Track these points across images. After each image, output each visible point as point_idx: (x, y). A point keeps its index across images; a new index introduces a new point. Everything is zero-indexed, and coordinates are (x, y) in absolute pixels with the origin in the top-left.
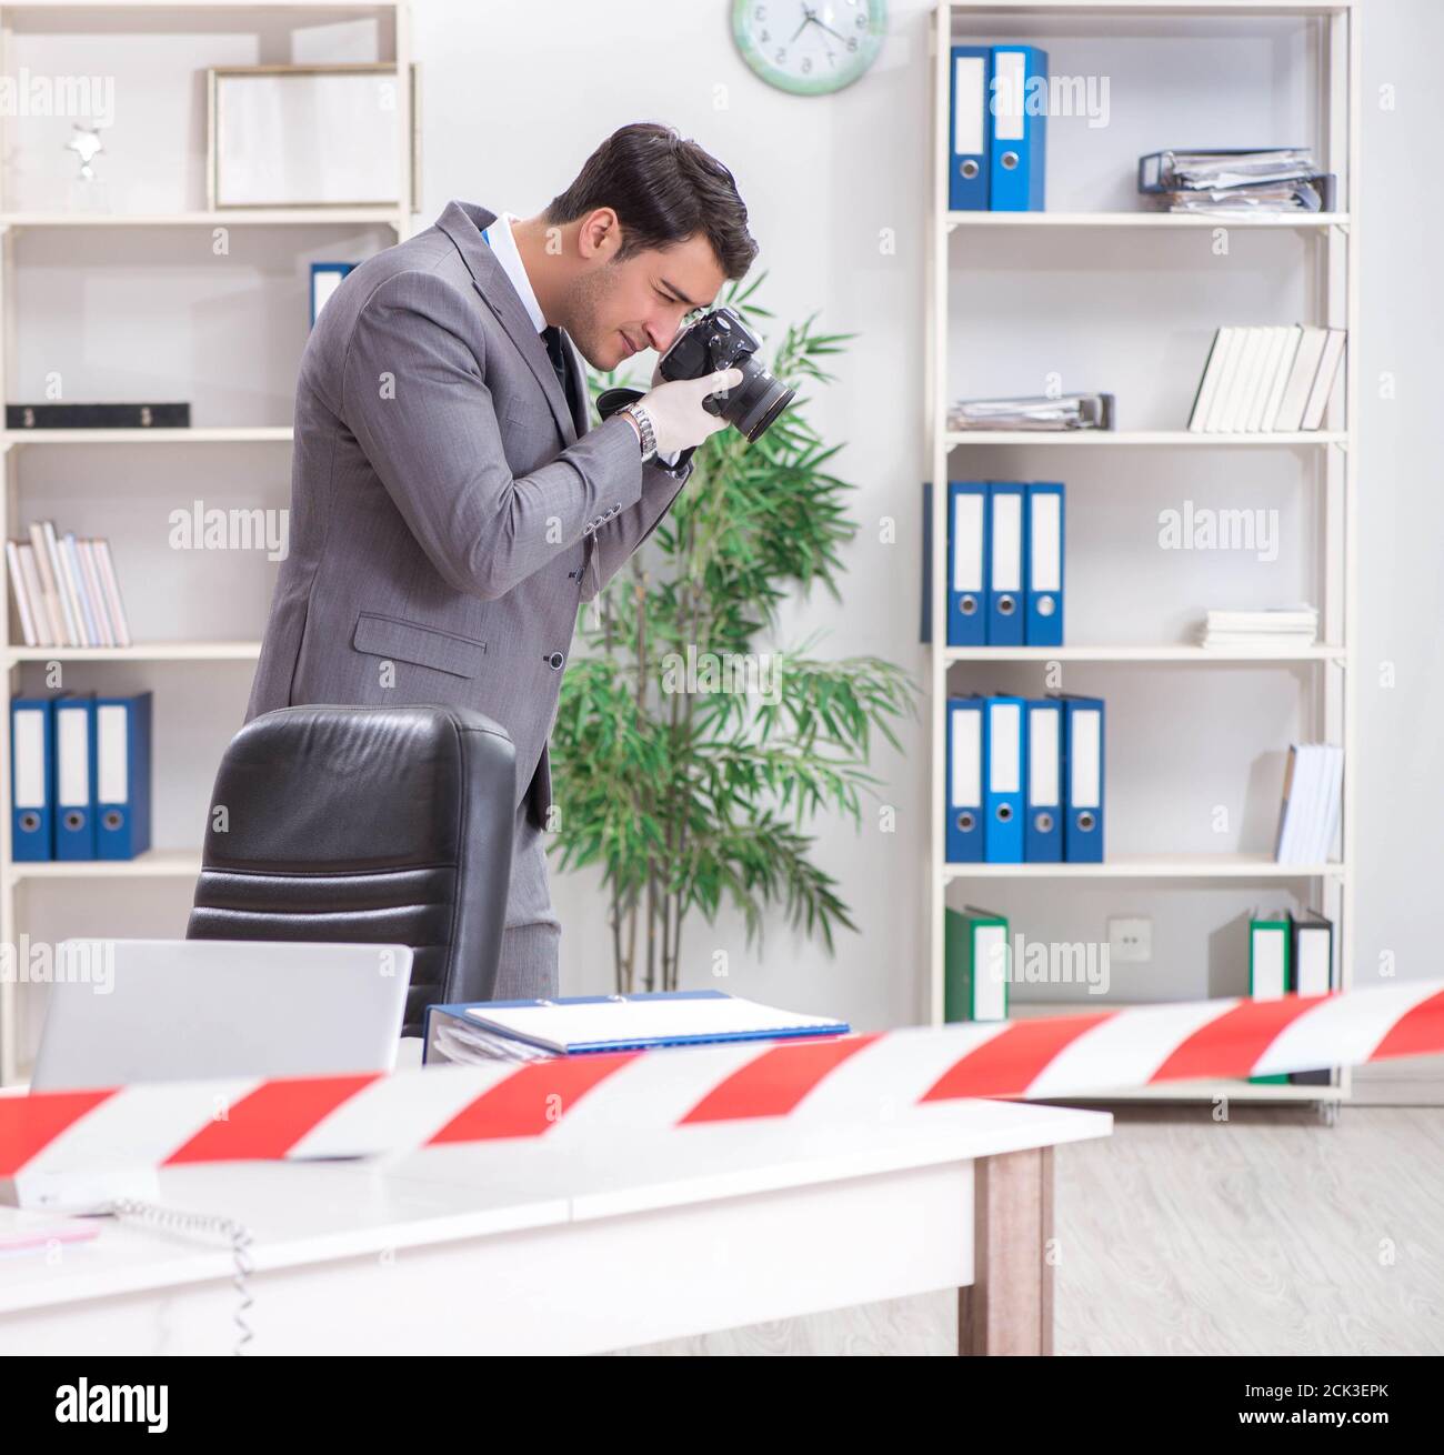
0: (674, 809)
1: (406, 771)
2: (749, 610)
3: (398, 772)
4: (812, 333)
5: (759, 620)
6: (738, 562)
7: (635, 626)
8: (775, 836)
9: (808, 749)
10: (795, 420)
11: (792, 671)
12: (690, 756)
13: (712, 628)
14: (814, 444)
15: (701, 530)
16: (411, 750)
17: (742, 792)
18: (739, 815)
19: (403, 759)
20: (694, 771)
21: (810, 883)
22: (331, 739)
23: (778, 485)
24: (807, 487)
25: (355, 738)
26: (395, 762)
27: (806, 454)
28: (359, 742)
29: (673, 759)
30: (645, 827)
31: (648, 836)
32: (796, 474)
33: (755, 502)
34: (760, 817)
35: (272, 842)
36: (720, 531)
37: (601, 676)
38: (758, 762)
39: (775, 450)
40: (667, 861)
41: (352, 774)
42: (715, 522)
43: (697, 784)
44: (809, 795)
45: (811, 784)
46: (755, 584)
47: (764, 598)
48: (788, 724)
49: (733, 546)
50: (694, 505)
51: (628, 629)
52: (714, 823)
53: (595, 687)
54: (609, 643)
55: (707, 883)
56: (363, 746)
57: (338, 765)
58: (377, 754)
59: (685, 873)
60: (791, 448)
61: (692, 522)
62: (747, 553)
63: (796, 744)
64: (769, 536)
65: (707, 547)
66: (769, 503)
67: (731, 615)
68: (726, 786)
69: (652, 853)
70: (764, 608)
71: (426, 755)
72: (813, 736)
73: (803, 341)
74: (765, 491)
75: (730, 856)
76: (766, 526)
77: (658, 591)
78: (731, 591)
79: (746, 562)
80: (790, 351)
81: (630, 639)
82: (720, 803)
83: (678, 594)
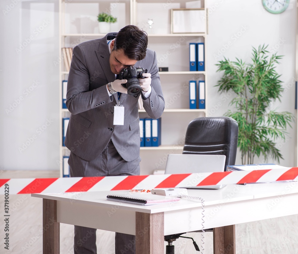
0: (252, 138)
1: (220, 128)
2: (265, 103)
3: (219, 128)
4: (277, 55)
5: (267, 105)
6: (263, 95)
7: (246, 106)
8: (270, 143)
9: (276, 128)
10: (273, 70)
11: (273, 114)
12: (255, 129)
13: (259, 107)
14: (277, 74)
15: (257, 89)
16: (221, 124)
17: (264, 135)
18: (264, 139)
19: (219, 126)
20: (256, 131)
21: (276, 151)
22: (207, 123)
23: (270, 82)
24: (275, 82)
25: (211, 122)
26: (218, 126)
27: (275, 76)
28: (212, 123)
29: (252, 129)
30: (248, 141)
31: (248, 143)
32: (273, 80)
33: (266, 85)
34: (267, 139)
35: (197, 140)
36: (261, 90)
37: (240, 115)
38: (267, 130)
39: (270, 76)
40: (251, 147)
41: (210, 128)
42: (260, 88)
43: (256, 134)
44: (276, 136)
45: (276, 134)
46: (266, 99)
47: (268, 101)
48: (272, 123)
49: (262, 92)
50: (256, 85)
51: (244, 107)
52: (259, 140)
53: (239, 116)
54: (241, 109)
55: (258, 151)
56: (212, 124)
57: (208, 127)
58: (215, 125)
59: (254, 149)
60: (273, 75)
61: (256, 88)
62: (265, 93)
63: (274, 127)
64: (269, 91)
65: (258, 92)
66: (269, 85)
67: (262, 104)
68: (262, 134)
69: (248, 146)
70: (268, 103)
71: (223, 125)
72: (276, 125)
73: (275, 56)
74: (268, 83)
75: (262, 146)
76: (268, 89)
77: (249, 100)
78: (262, 100)
79: (265, 95)
80: (273, 58)
81: (245, 108)
82: (261, 137)
83: (253, 100)
